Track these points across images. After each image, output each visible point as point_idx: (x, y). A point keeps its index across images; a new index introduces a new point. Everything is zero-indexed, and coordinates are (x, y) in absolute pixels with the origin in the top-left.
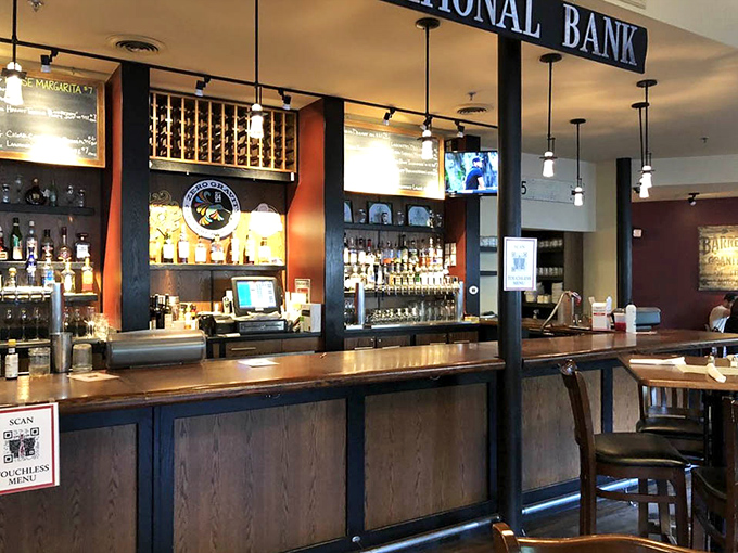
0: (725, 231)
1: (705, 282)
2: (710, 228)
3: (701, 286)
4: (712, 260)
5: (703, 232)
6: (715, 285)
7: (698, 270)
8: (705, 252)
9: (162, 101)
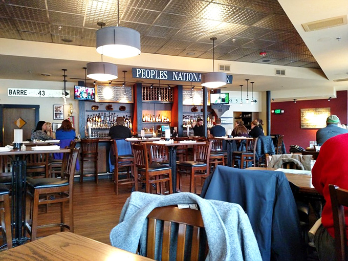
0: (309, 110)
1: (303, 126)
2: (304, 109)
3: (302, 127)
4: (305, 119)
5: (302, 110)
6: (305, 127)
7: (300, 122)
8: (303, 117)
9: (144, 88)
